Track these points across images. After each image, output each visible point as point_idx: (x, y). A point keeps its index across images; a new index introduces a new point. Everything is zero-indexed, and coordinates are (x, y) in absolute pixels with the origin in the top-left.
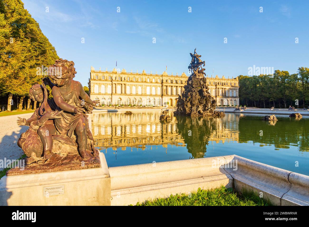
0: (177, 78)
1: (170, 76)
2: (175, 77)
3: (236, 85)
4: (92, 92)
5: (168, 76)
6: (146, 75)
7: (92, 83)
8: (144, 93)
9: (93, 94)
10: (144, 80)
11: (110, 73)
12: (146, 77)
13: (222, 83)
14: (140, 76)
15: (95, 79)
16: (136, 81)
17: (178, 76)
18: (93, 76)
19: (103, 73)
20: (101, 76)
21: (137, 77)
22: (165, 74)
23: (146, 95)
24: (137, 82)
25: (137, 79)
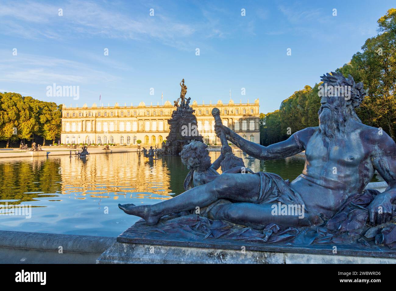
0: (158, 109)
1: (148, 107)
2: (155, 107)
3: (254, 112)
4: (63, 131)
5: (145, 108)
6: (119, 108)
7: (63, 121)
8: (116, 130)
9: (64, 132)
10: (116, 115)
11: (80, 109)
12: (120, 111)
13: (227, 111)
14: (112, 110)
15: (66, 117)
16: (107, 115)
17: (160, 106)
18: (65, 114)
19: (74, 110)
20: (72, 113)
21: (108, 111)
22: (142, 105)
23: (118, 132)
24: (109, 117)
25: (108, 113)
